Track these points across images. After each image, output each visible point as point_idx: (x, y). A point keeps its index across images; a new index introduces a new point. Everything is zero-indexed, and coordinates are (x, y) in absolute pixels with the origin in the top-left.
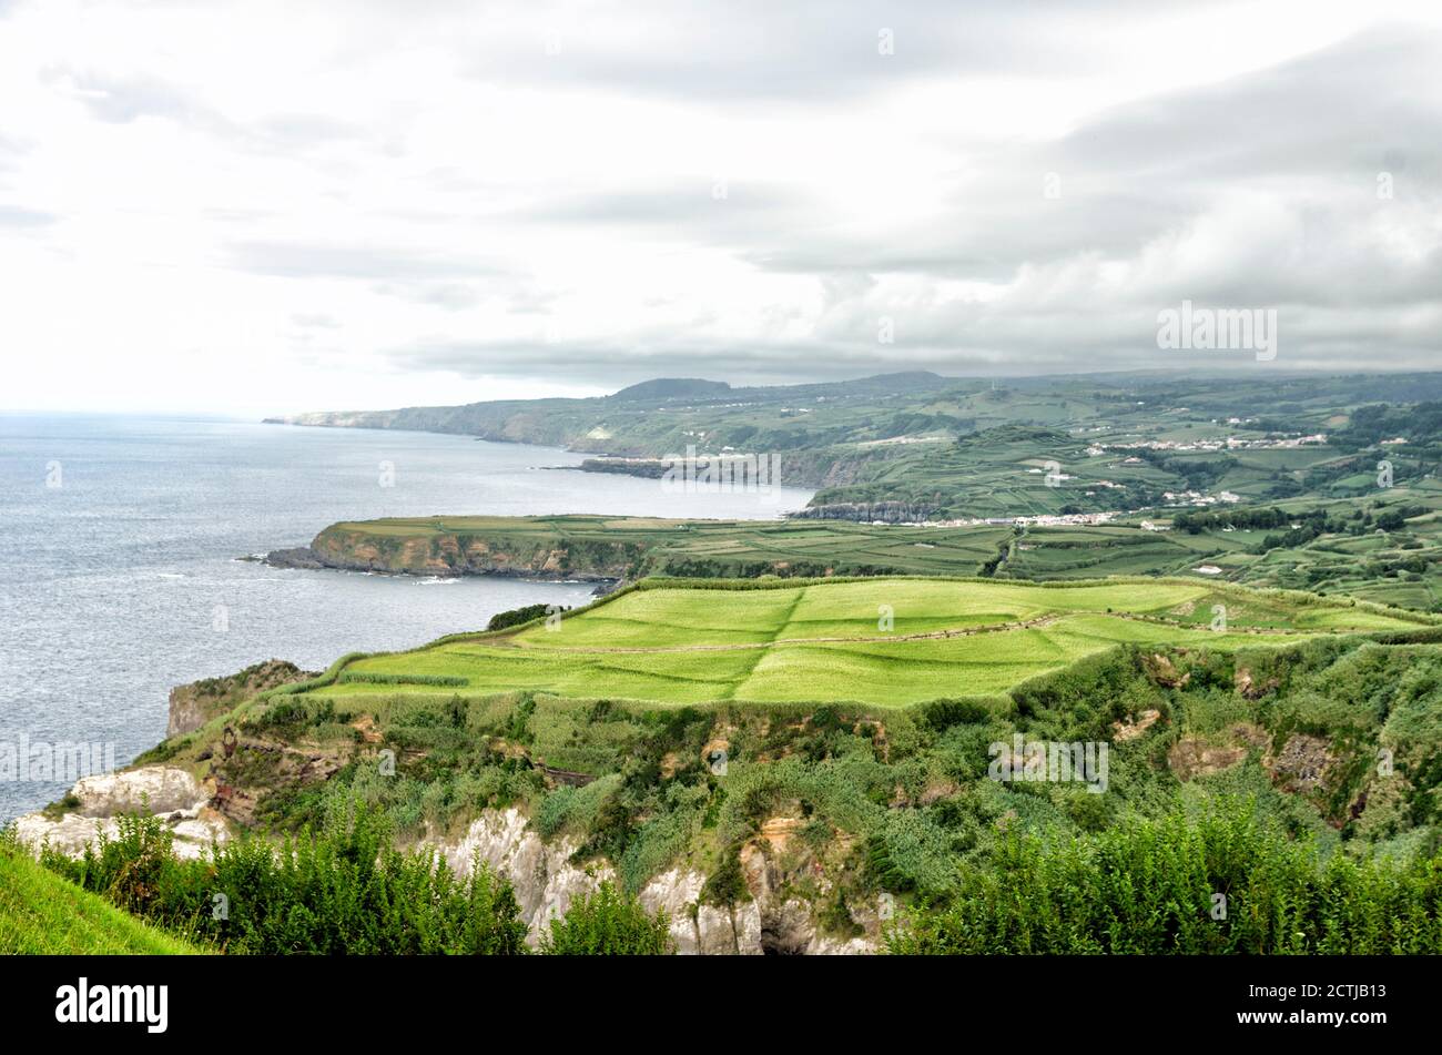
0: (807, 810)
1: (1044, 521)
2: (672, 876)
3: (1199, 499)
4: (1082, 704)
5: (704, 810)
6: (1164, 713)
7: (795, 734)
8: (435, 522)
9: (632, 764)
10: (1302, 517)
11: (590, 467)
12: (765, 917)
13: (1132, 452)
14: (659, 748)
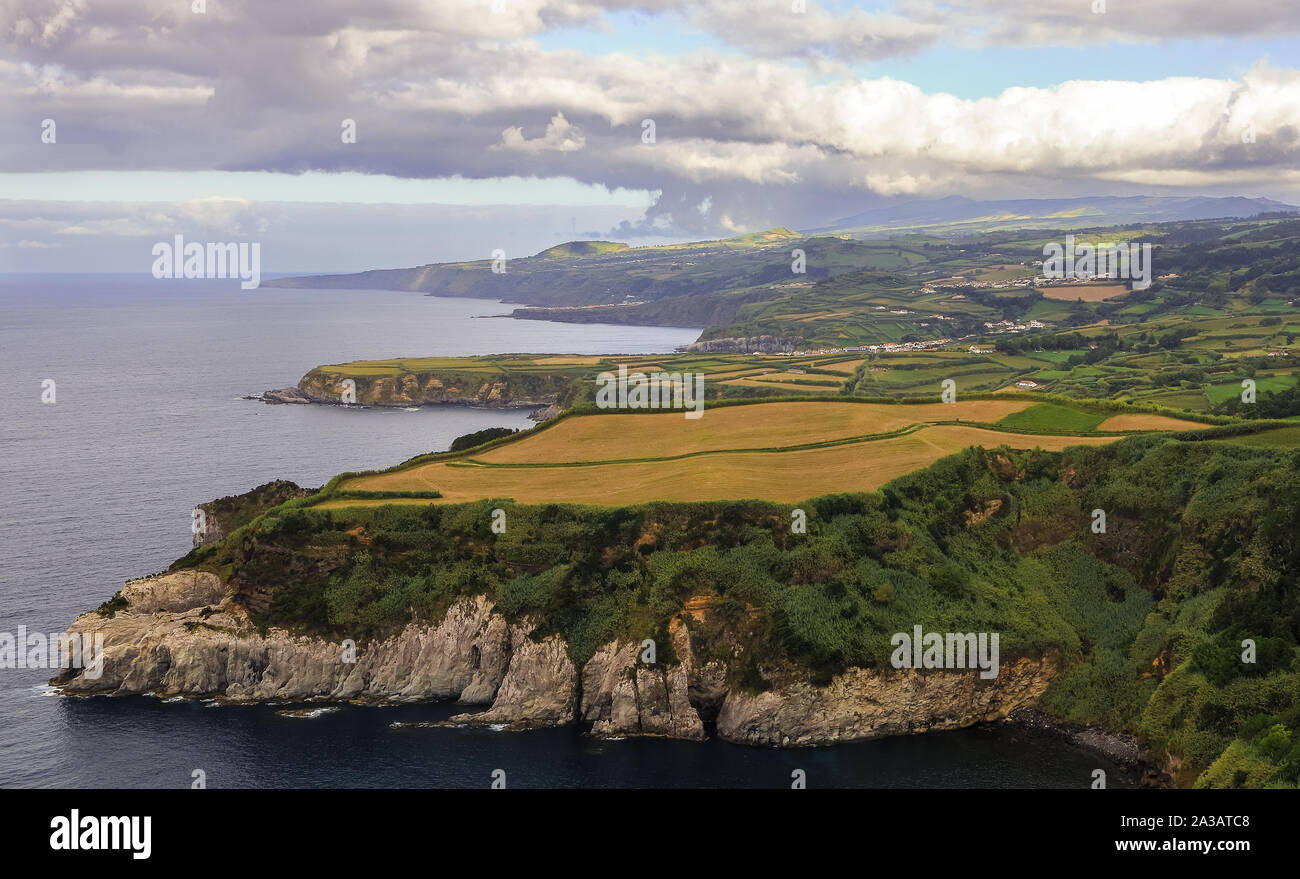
0: (721, 590)
1: (889, 348)
2: (614, 645)
3: (1014, 328)
4: (940, 497)
5: (637, 592)
6: (1005, 500)
7: (710, 527)
8: (399, 364)
9: (579, 556)
10: (1099, 339)
11: (518, 315)
12: (691, 676)
13: (959, 291)
14: (598, 542)
